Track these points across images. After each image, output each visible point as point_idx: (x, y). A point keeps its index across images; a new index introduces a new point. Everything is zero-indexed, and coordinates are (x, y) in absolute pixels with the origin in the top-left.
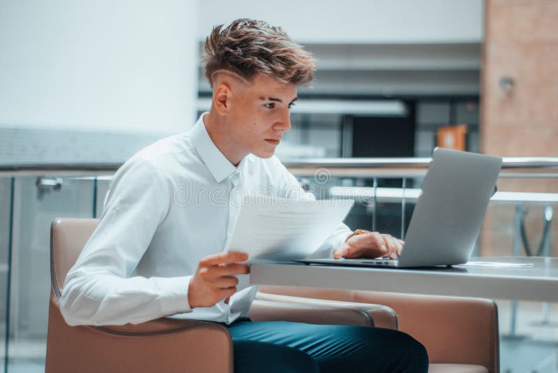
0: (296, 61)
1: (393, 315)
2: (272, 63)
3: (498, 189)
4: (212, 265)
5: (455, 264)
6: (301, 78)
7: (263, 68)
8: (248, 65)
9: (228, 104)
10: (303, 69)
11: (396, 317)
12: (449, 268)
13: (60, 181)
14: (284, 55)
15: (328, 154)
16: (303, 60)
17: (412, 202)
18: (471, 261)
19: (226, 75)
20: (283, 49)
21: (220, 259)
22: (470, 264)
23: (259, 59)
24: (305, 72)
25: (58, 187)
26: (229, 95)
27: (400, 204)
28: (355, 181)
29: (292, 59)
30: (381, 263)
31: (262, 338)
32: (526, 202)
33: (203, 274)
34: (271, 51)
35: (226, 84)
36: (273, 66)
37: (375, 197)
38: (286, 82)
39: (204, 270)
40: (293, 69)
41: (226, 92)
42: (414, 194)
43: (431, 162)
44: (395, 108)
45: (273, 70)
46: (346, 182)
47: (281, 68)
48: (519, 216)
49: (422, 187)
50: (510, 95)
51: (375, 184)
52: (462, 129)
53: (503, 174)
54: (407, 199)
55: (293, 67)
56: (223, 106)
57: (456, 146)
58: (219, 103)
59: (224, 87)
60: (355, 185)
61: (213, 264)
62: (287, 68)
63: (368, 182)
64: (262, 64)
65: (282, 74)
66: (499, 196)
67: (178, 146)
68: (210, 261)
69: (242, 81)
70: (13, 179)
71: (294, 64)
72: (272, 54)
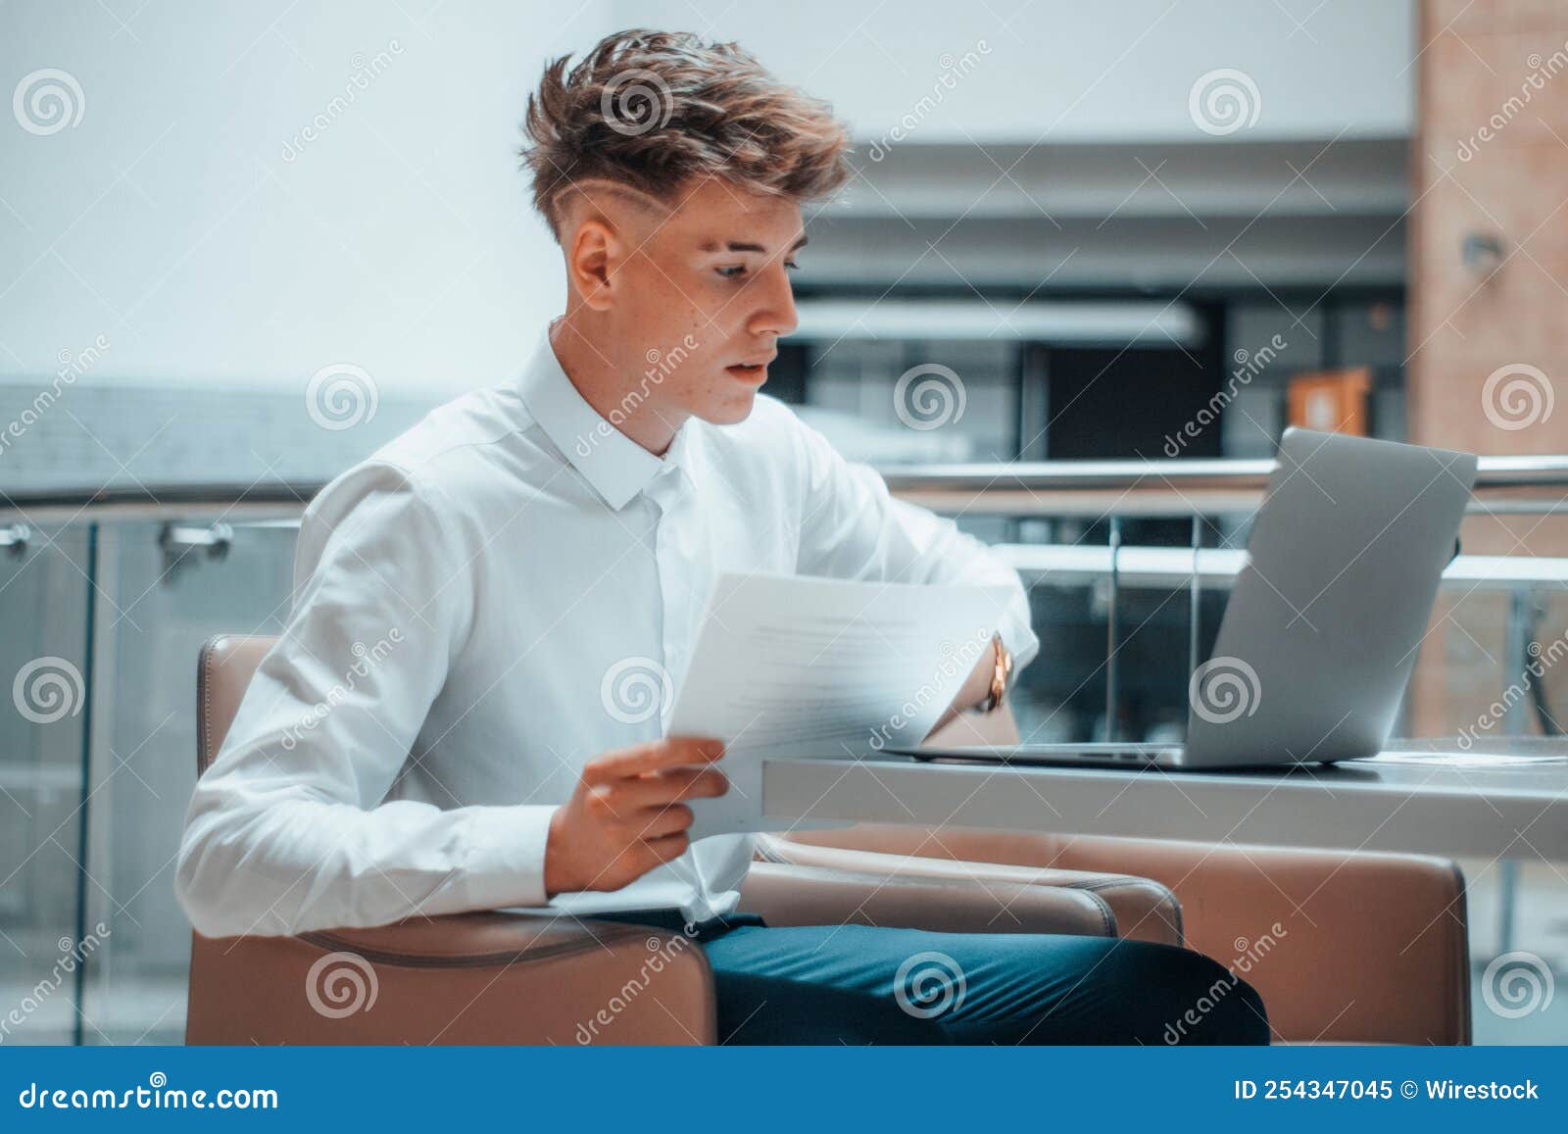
0: (793, 129)
1: (1171, 905)
2: (728, 142)
3: (1464, 547)
4: (620, 777)
5: (1347, 758)
6: (815, 174)
7: (701, 159)
8: (658, 155)
9: (612, 276)
10: (818, 150)
11: (1177, 909)
12: (1328, 769)
13: (225, 532)
14: (757, 114)
15: (980, 453)
16: (814, 124)
17: (1220, 585)
18: (1390, 749)
19: (597, 194)
20: (754, 99)
21: (646, 759)
22: (1385, 758)
23: (689, 135)
24: (824, 157)
25: (220, 548)
26: (612, 248)
27: (1186, 593)
28: (1056, 528)
29: (783, 125)
30: (1134, 756)
31: (801, 971)
32: (1538, 585)
33: (597, 804)
34: (719, 108)
35: (601, 220)
36: (728, 149)
37: (1115, 573)
38: (773, 190)
39: (599, 792)
40: (786, 152)
41: (602, 242)
42: (1226, 563)
43: (1275, 472)
44: (1167, 324)
45: (734, 161)
46: (1031, 530)
47: (755, 152)
48: (1519, 625)
49: (1246, 544)
50: (1492, 285)
51: (1114, 536)
52: (1355, 382)
53: (1479, 503)
54: (1203, 577)
55: (790, 144)
56: (600, 285)
57: (1339, 423)
58: (585, 275)
59: (596, 230)
60: (1054, 539)
61: (627, 772)
62: (771, 152)
63: (1094, 532)
64: (700, 147)
65: (759, 169)
66: (1463, 568)
67: (487, 423)
68: (617, 764)
69: (646, 206)
70: (94, 529)
71: (789, 136)
72: (724, 116)
